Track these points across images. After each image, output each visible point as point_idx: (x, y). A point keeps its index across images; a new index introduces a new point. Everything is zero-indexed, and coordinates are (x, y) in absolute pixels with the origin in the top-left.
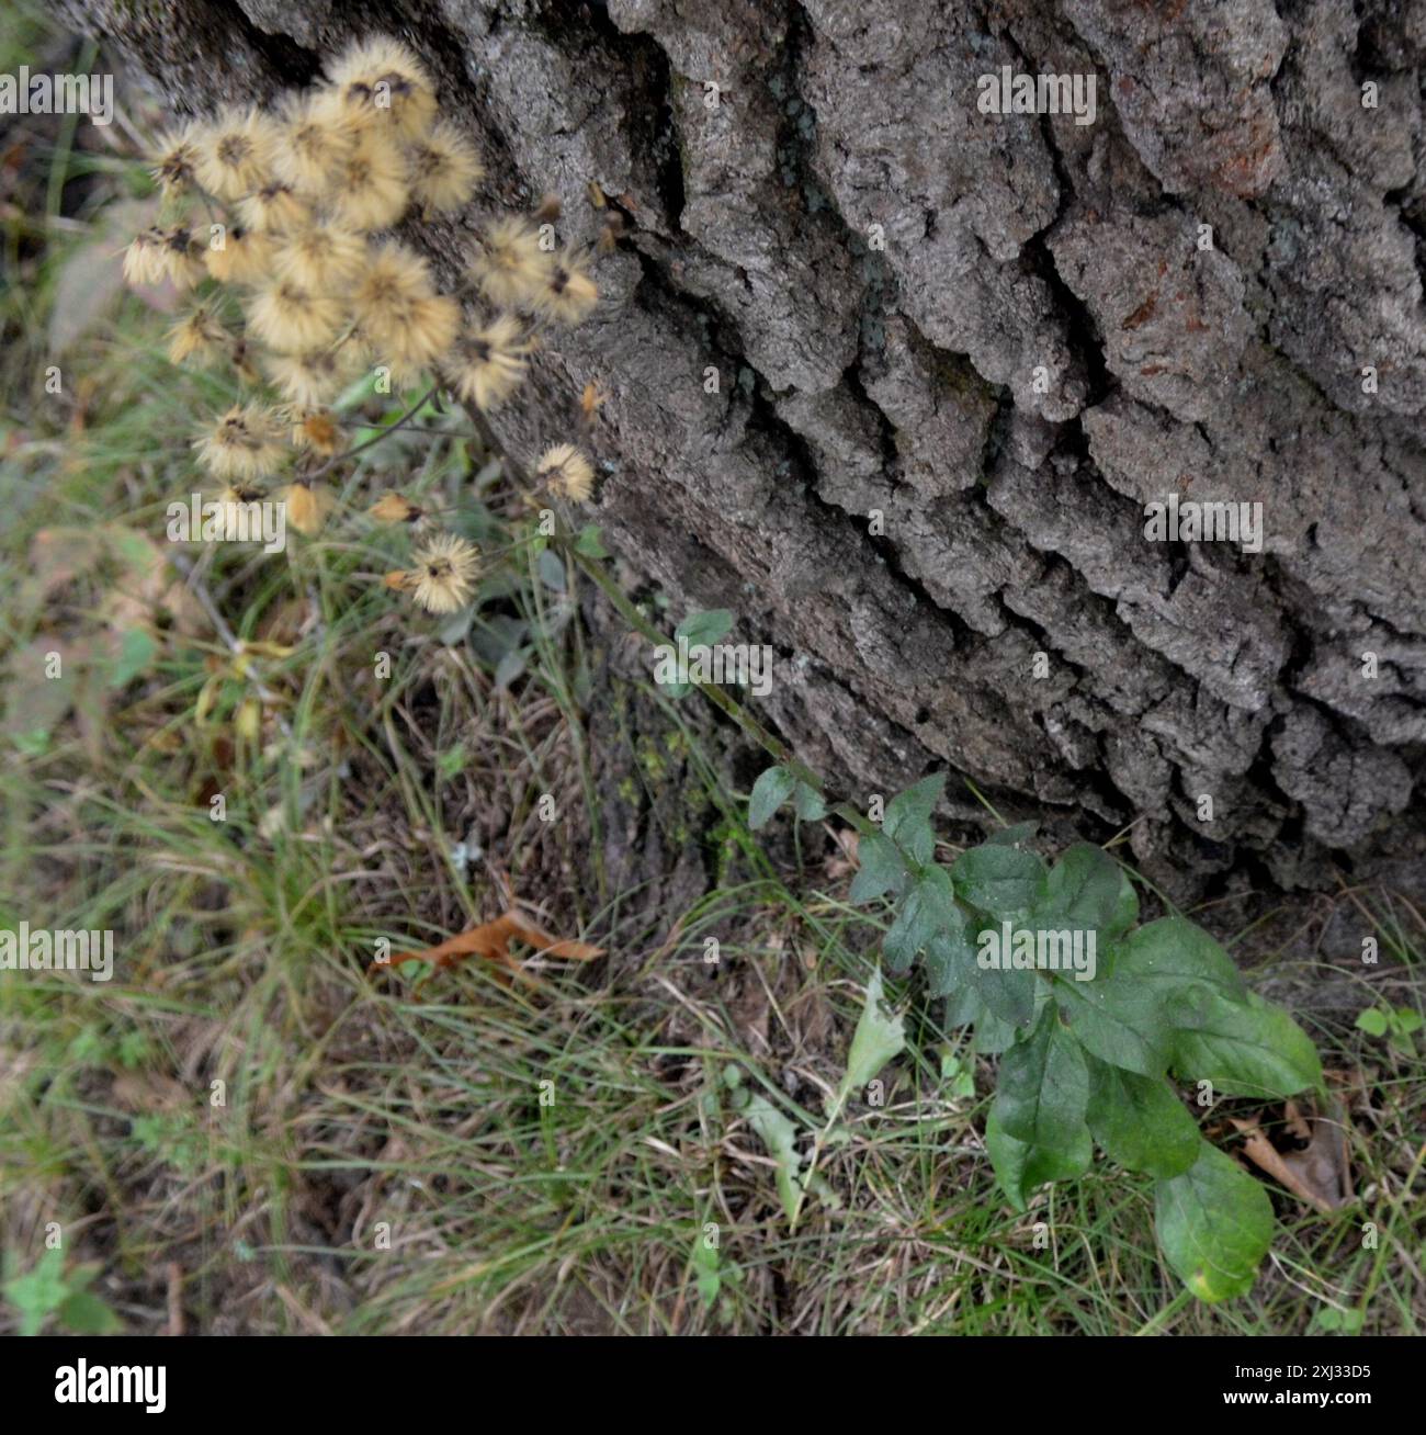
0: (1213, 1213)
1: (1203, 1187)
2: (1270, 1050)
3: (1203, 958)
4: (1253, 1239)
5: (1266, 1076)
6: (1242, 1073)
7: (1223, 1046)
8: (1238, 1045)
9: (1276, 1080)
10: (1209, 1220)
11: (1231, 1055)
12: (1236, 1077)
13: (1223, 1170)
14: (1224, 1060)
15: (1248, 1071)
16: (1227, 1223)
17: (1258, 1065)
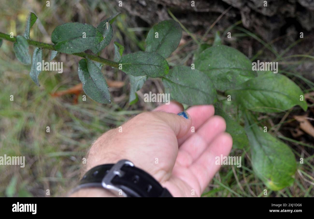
0: (271, 157)
1: (266, 148)
2: (279, 93)
3: (233, 60)
4: (289, 166)
5: (277, 104)
6: (267, 103)
7: (258, 93)
8: (265, 93)
9: (281, 104)
10: (270, 160)
11: (262, 97)
12: (265, 105)
13: (271, 141)
14: (259, 100)
15: (269, 103)
16: (277, 161)
17: (273, 99)
